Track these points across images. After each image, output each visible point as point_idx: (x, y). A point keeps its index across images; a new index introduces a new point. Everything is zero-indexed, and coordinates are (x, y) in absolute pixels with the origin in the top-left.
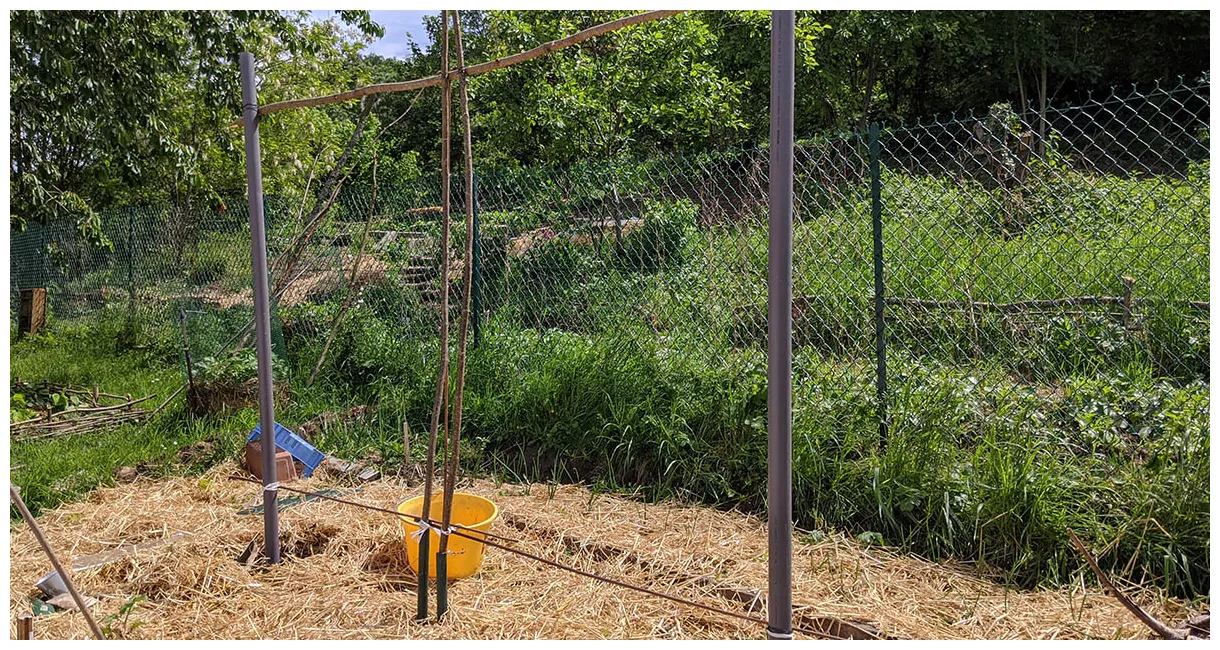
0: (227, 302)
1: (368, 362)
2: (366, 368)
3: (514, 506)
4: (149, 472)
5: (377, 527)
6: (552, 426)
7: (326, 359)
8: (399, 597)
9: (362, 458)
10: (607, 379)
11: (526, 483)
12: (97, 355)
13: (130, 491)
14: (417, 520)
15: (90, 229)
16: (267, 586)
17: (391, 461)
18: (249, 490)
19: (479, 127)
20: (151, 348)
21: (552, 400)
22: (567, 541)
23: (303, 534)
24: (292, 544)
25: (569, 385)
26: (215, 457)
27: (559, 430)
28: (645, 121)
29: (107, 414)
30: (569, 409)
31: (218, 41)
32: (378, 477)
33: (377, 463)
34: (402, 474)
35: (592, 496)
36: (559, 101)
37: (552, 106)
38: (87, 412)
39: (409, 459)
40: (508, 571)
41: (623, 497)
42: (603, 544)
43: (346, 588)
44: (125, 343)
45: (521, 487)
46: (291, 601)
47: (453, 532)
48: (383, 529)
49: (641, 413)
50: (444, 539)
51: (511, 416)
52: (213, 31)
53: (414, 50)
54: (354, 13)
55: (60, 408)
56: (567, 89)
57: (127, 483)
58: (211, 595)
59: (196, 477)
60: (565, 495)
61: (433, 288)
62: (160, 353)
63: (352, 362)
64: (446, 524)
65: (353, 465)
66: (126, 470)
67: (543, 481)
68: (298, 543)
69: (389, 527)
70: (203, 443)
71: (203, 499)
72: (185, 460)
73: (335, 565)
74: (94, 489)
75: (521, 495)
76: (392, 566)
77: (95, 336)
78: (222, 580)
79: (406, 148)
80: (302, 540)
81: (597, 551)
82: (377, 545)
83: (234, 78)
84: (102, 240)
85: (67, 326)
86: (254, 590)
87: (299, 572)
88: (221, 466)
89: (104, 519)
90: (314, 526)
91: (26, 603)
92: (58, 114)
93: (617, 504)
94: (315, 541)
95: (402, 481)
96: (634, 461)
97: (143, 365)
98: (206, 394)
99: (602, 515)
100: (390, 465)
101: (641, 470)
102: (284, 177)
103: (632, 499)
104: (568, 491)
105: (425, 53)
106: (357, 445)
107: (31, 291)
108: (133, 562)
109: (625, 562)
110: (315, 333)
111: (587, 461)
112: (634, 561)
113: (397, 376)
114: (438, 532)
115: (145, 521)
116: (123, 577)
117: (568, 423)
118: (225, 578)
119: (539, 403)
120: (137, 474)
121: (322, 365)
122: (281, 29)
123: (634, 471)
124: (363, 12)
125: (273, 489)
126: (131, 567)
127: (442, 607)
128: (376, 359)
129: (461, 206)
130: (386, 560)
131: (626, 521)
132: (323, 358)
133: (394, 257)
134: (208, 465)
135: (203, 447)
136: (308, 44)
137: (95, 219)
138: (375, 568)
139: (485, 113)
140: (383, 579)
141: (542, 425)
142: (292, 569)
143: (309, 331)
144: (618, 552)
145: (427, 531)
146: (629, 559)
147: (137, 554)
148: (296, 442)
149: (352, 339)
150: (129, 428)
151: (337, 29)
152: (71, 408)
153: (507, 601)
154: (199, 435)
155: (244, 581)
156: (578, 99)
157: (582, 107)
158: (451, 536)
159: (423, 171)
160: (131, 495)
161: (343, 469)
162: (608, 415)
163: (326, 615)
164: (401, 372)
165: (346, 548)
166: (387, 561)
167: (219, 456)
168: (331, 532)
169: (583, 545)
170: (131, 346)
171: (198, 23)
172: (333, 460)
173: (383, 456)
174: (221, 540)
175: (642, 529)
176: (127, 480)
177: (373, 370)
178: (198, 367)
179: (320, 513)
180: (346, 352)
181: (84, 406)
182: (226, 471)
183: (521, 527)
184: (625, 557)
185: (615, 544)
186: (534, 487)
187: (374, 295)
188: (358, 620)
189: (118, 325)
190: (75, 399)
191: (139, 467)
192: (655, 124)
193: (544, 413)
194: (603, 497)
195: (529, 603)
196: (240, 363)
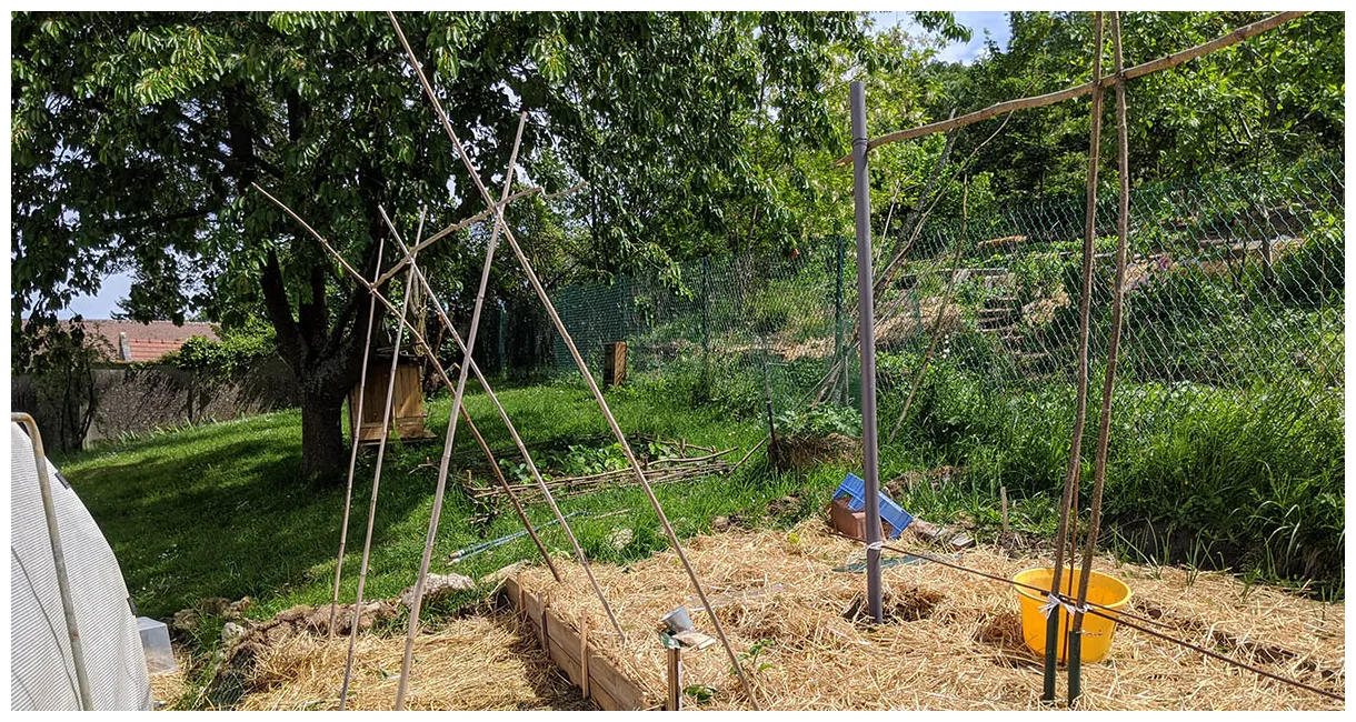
0: (792, 354)
1: (952, 419)
2: (950, 426)
3: (1146, 590)
4: (742, 523)
5: (986, 598)
6: (1185, 500)
7: (908, 414)
8: (1022, 674)
9: (952, 523)
10: (1263, 443)
11: (1154, 565)
12: (676, 408)
13: (726, 539)
14: (1045, 594)
15: (671, 280)
16: (876, 645)
17: (987, 528)
18: (840, 548)
19: (1067, 134)
20: (725, 400)
21: (1186, 470)
22: (1218, 636)
23: (904, 597)
24: (892, 606)
25: (1210, 452)
26: (800, 512)
27: (1194, 506)
28: (1315, 107)
29: (694, 465)
30: (1208, 481)
31: (794, 70)
32: (973, 545)
33: (971, 529)
34: (1000, 543)
35: (1247, 588)
36: (1191, 92)
37: (1182, 101)
38: (676, 463)
39: (1007, 528)
40: (1143, 662)
41: (1286, 591)
42: (1268, 644)
43: (959, 658)
44: (700, 396)
45: (1149, 570)
46: (903, 664)
47: (1089, 610)
48: (993, 602)
49: (1314, 491)
50: (1079, 616)
51: (1130, 486)
52: (790, 59)
53: (992, 50)
54: (937, 15)
55: (655, 458)
56: (1203, 77)
57: (721, 532)
58: (823, 647)
59: (784, 530)
60: (1208, 583)
61: (1016, 334)
62: (734, 407)
63: (934, 418)
64: (1081, 601)
65: (944, 530)
66: (721, 520)
67: (1173, 564)
68: (899, 605)
69: (1000, 599)
70: (789, 498)
71: (795, 553)
72: (773, 513)
73: (944, 633)
74: (694, 535)
75: (1148, 577)
76: (1006, 641)
77: (672, 388)
78: (832, 634)
79: (977, 170)
80: (903, 603)
81: (1260, 651)
82: (988, 617)
83: (811, 109)
84: (681, 289)
85: (646, 378)
86: (864, 648)
87: (907, 635)
88: (808, 522)
89: (709, 564)
90: (915, 590)
91: (656, 636)
92: (640, 164)
93: (1279, 599)
94: (918, 606)
95: (1002, 550)
96: (1301, 549)
97: (719, 418)
98: (787, 448)
99: (1262, 609)
100: (984, 532)
101: (1311, 561)
102: (843, 213)
103: (1301, 595)
104: (1209, 579)
105: (1004, 51)
106: (947, 508)
107: (614, 345)
108: (743, 607)
109: (1300, 668)
110: (892, 386)
111: (1233, 544)
112: (1312, 668)
113: (986, 433)
114: (1072, 610)
115: (748, 570)
116: (735, 621)
117: (1208, 498)
118: (835, 632)
119: (1168, 473)
120: (729, 524)
121: (904, 421)
122: (858, 48)
123: (1300, 561)
124: (947, 15)
125: (876, 548)
126: (741, 612)
127: (1074, 691)
128: (961, 416)
129: (1041, 234)
130: (1001, 633)
131: (1296, 620)
132: (904, 413)
133: (967, 298)
134: (795, 520)
135: (788, 502)
136: (887, 61)
137: (675, 270)
138: (986, 640)
139: (1077, 116)
140: (1000, 653)
141: (1172, 499)
142: (899, 631)
143: (886, 385)
144: (1289, 655)
145: (1057, 608)
146: (1305, 664)
147: (746, 600)
148: (884, 501)
149: (934, 392)
150: (716, 480)
151: (906, 37)
152: (662, 458)
153: (1146, 695)
154: (784, 490)
155: (854, 639)
156: (1218, 87)
157: (1223, 97)
158: (1086, 615)
159: (997, 195)
160: (726, 543)
161: (933, 533)
162: (1266, 490)
163: (941, 683)
164: (990, 431)
165: (953, 616)
166: (1001, 635)
167: (805, 511)
168: (934, 598)
169: (1241, 642)
170: (705, 399)
171: (774, 52)
172: (921, 523)
173: (978, 522)
174: (824, 595)
175: (1317, 631)
176: (722, 529)
177: (960, 427)
178: (779, 421)
179: (921, 577)
180: (927, 407)
181: (674, 457)
182: (812, 526)
183: (1155, 614)
184: (1300, 662)
185: (1284, 645)
186: (1165, 570)
187: (959, 344)
188: (977, 692)
189: (693, 377)
190: (666, 450)
191: (730, 517)
192: (1330, 110)
193: (1174, 484)
194: (1260, 589)
195: (1174, 700)
196: (821, 417)
